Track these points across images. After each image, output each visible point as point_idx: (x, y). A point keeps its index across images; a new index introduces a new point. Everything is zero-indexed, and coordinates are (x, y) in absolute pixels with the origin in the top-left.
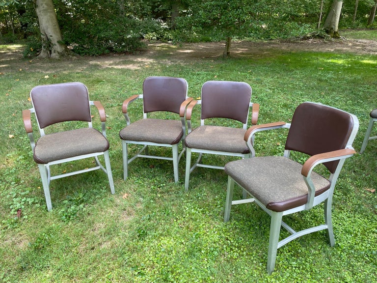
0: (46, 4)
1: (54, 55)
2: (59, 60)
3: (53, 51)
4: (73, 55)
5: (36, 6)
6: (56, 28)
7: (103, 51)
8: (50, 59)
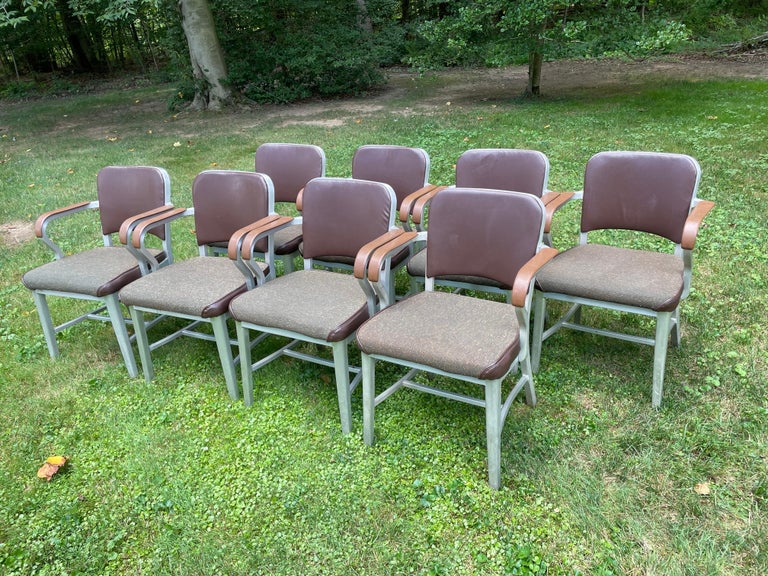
0: (197, 12)
1: (214, 105)
2: (220, 113)
3: (211, 97)
4: (245, 104)
5: (182, 18)
6: (216, 56)
7: (299, 94)
8: (206, 113)
